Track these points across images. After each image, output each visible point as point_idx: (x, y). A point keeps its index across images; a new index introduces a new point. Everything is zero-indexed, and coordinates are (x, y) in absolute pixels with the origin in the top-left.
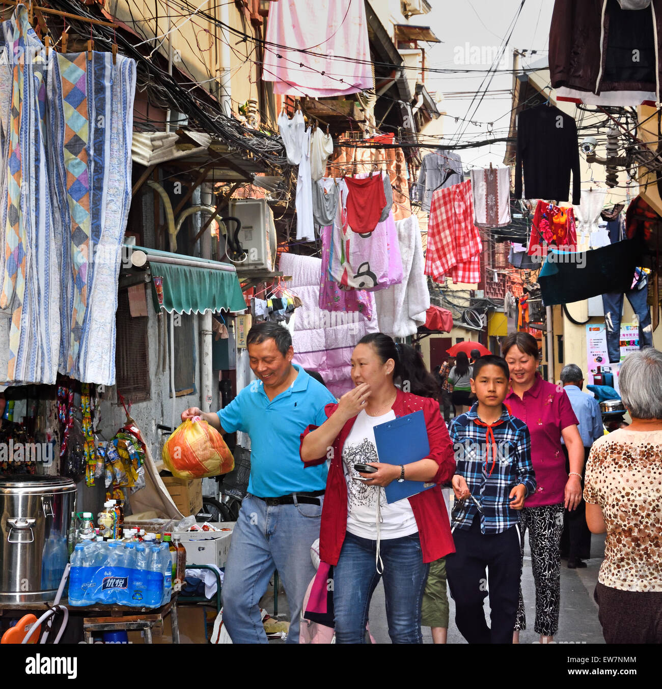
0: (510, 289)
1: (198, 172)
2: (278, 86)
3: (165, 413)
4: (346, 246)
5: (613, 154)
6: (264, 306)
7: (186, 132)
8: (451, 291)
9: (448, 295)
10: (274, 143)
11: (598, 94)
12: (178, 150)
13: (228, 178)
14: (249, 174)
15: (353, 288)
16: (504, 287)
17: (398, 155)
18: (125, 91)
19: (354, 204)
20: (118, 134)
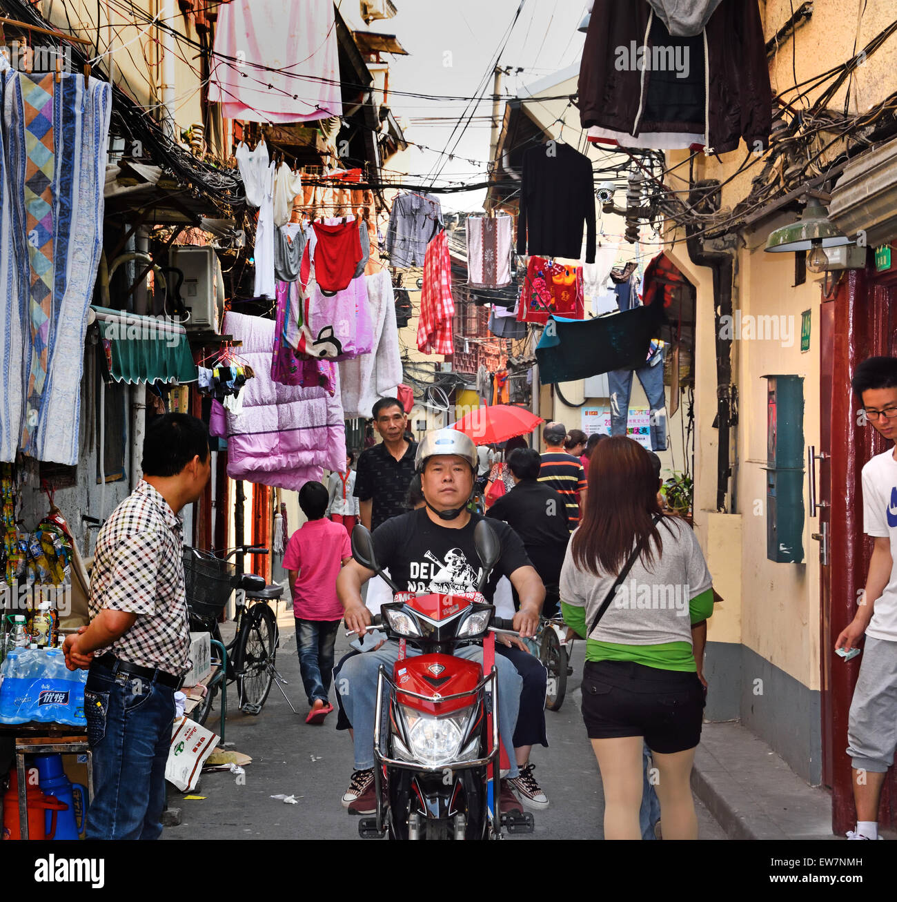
0: (484, 362)
1: (137, 212)
2: (227, 108)
3: (91, 502)
4: (304, 305)
5: (634, 204)
6: (209, 376)
7: (131, 164)
8: (412, 363)
9: (409, 368)
10: (228, 178)
11: (636, 136)
12: (120, 186)
13: (170, 220)
14: (196, 215)
15: (312, 357)
16: (476, 359)
17: (366, 196)
18: (97, 120)
19: (324, 257)
20: (89, 171)
